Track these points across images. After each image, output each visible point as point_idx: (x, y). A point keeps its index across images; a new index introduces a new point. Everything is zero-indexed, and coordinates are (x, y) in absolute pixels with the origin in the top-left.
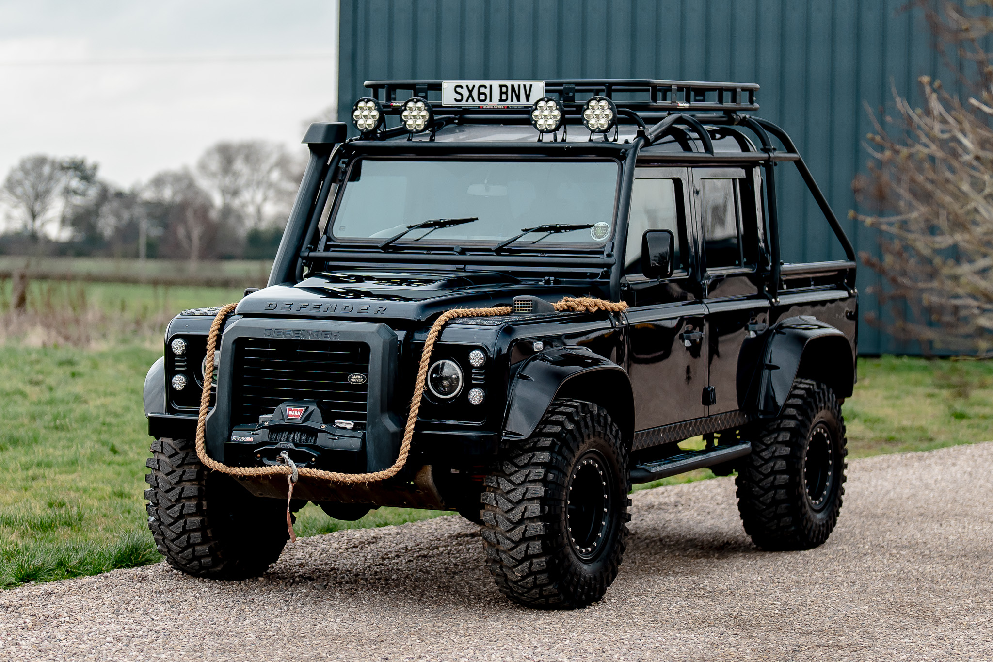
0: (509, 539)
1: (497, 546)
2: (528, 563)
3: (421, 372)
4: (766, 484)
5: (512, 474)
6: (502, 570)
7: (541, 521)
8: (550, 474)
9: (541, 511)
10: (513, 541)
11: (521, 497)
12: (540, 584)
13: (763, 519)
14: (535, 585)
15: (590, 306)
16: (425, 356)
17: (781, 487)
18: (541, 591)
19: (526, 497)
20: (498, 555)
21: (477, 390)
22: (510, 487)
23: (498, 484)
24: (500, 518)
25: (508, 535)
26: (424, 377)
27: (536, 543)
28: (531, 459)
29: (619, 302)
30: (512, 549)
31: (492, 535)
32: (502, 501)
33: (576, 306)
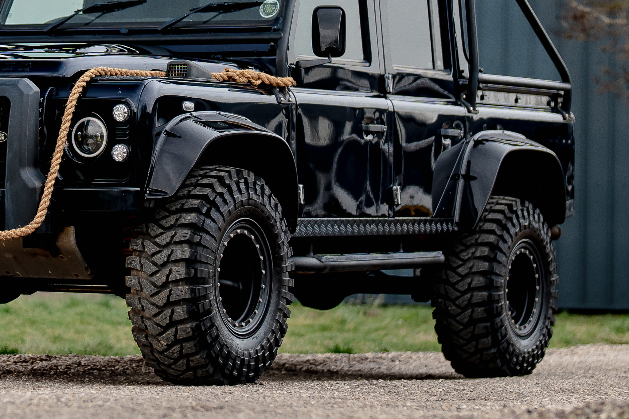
0: (153, 304)
1: (142, 313)
2: (173, 330)
3: (63, 127)
4: (463, 302)
5: (157, 236)
6: (147, 339)
7: (186, 284)
8: (196, 236)
9: (186, 274)
10: (157, 306)
11: (166, 259)
12: (187, 354)
13: (461, 341)
14: (182, 356)
15: (253, 78)
16: (68, 111)
17: (478, 305)
18: (188, 361)
19: (172, 258)
20: (143, 322)
21: (120, 146)
22: (155, 249)
23: (143, 246)
24: (145, 282)
25: (152, 300)
26: (66, 132)
27: (181, 307)
28: (177, 220)
29: (285, 77)
30: (156, 315)
31: (137, 300)
32: (147, 264)
33: (237, 78)
